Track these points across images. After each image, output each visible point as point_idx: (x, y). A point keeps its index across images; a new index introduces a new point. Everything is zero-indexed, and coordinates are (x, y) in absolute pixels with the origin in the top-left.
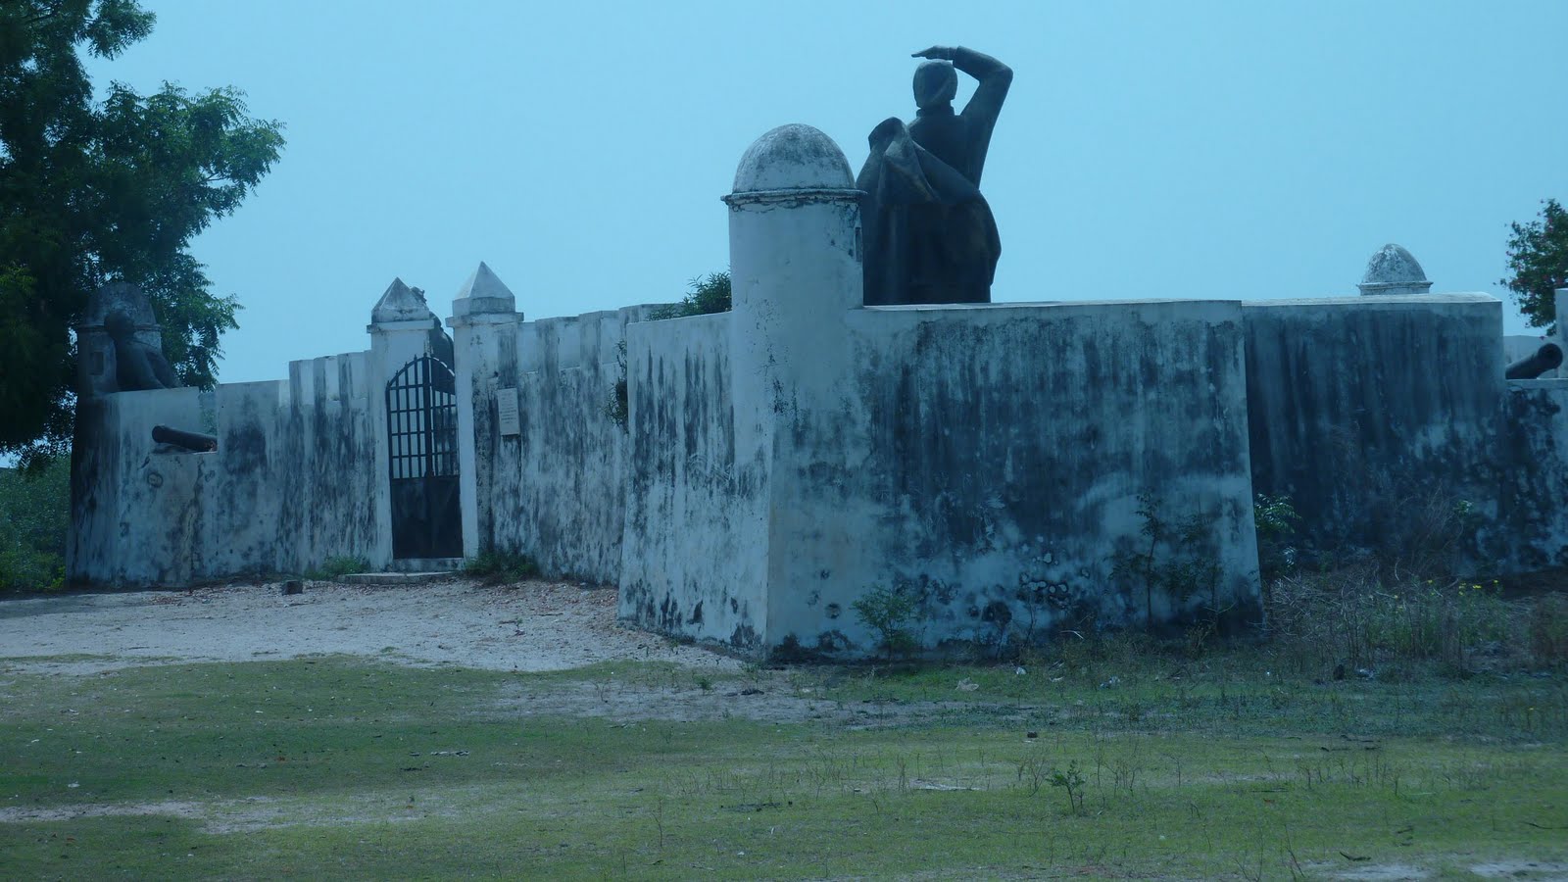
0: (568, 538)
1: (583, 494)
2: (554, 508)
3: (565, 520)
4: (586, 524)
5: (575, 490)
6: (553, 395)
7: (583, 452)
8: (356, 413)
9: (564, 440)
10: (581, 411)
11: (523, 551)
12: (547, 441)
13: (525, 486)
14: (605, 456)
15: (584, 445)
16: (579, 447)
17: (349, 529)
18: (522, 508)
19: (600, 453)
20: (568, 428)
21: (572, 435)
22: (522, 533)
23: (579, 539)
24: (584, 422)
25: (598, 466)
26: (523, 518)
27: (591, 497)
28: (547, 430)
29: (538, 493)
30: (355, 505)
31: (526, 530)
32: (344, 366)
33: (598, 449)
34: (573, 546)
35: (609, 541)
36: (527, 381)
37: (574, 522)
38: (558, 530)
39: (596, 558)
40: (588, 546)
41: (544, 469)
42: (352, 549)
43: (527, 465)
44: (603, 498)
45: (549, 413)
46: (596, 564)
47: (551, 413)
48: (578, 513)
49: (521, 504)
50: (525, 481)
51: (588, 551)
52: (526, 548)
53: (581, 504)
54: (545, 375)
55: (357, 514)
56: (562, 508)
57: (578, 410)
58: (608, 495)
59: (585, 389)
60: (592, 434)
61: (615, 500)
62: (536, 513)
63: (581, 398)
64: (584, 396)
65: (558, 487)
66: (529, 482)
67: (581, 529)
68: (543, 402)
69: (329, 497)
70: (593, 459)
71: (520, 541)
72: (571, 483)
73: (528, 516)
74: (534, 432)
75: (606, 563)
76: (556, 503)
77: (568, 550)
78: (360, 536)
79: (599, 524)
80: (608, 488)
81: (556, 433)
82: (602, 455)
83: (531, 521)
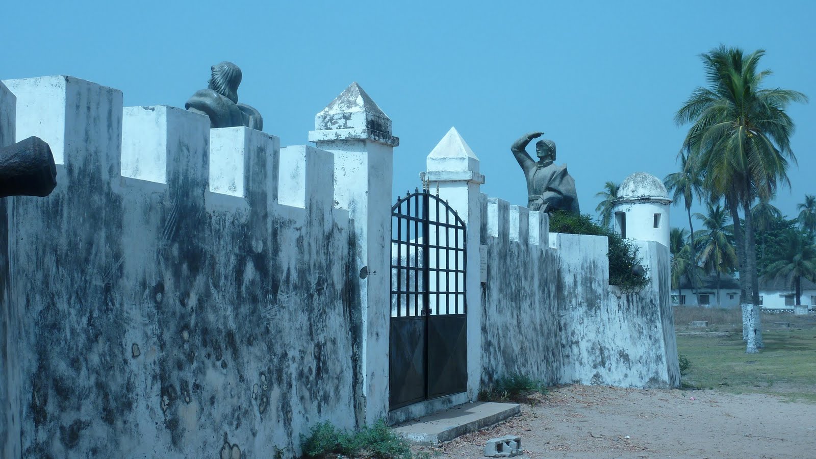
0: (520, 360)
1: (523, 329)
2: (508, 340)
3: (517, 349)
4: (528, 350)
5: (518, 327)
6: (506, 256)
7: (520, 300)
8: (283, 224)
9: (510, 290)
10: (519, 271)
11: (495, 377)
12: (501, 290)
13: (489, 324)
14: (531, 304)
15: (521, 295)
16: (518, 297)
17: (276, 393)
18: (490, 341)
19: (528, 302)
20: (512, 283)
21: (514, 288)
22: (493, 362)
23: (526, 360)
24: (520, 279)
25: (528, 310)
26: (492, 349)
27: (527, 331)
28: (501, 283)
29: (498, 329)
30: (285, 355)
31: (495, 359)
32: (261, 150)
33: (528, 299)
34: (524, 366)
35: (540, 359)
36: (492, 241)
37: (522, 348)
38: (514, 358)
39: (536, 371)
40: (531, 364)
41: (500, 311)
42: (287, 421)
43: (489, 308)
44: (533, 331)
45: (503, 270)
46: (536, 376)
47: (504, 270)
48: (522, 343)
49: (489, 339)
50: (489, 320)
51: (532, 367)
52: (497, 373)
53: (522, 335)
54: (502, 241)
55: (293, 369)
56: (512, 340)
57: (517, 270)
58: (535, 329)
59: (521, 258)
60: (524, 288)
61: (539, 332)
62: (499, 344)
63: (520, 263)
64: (521, 262)
65: (508, 325)
66: (492, 321)
67: (526, 354)
68: (500, 260)
69: (217, 348)
70: (525, 305)
71: (492, 369)
72: (515, 322)
73: (495, 348)
74: (494, 283)
75: (541, 374)
76: (509, 336)
77: (522, 369)
78: (302, 398)
79: (534, 349)
80: (535, 325)
81: (506, 285)
82: (530, 303)
83: (497, 352)
